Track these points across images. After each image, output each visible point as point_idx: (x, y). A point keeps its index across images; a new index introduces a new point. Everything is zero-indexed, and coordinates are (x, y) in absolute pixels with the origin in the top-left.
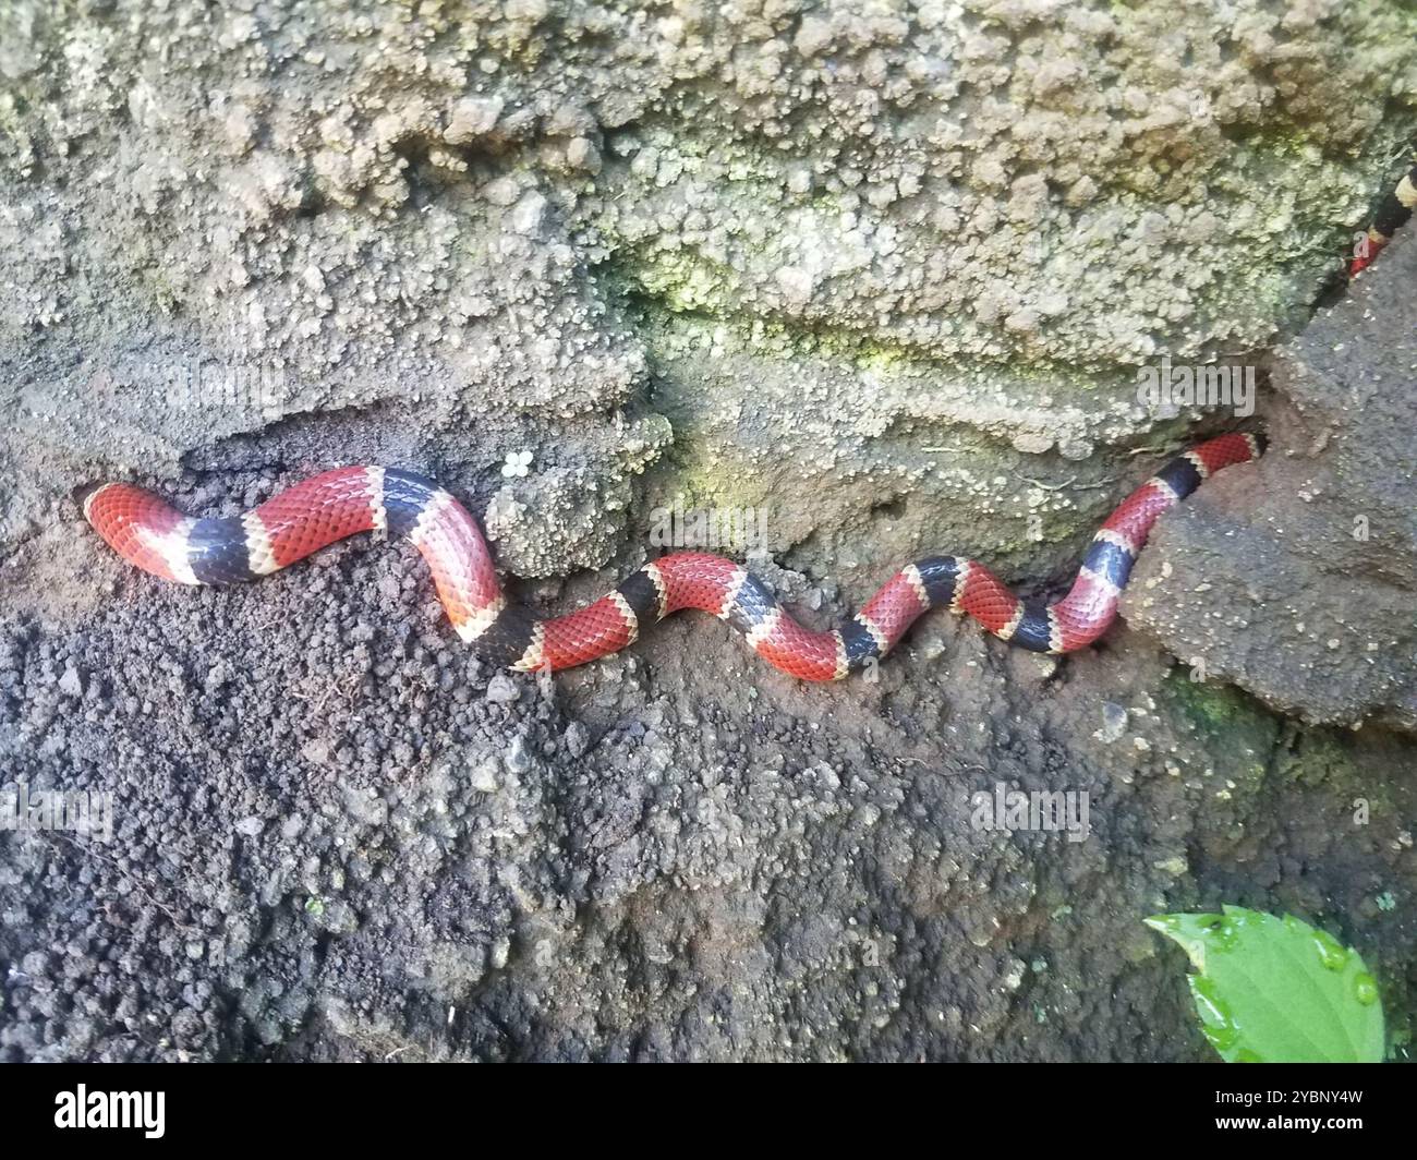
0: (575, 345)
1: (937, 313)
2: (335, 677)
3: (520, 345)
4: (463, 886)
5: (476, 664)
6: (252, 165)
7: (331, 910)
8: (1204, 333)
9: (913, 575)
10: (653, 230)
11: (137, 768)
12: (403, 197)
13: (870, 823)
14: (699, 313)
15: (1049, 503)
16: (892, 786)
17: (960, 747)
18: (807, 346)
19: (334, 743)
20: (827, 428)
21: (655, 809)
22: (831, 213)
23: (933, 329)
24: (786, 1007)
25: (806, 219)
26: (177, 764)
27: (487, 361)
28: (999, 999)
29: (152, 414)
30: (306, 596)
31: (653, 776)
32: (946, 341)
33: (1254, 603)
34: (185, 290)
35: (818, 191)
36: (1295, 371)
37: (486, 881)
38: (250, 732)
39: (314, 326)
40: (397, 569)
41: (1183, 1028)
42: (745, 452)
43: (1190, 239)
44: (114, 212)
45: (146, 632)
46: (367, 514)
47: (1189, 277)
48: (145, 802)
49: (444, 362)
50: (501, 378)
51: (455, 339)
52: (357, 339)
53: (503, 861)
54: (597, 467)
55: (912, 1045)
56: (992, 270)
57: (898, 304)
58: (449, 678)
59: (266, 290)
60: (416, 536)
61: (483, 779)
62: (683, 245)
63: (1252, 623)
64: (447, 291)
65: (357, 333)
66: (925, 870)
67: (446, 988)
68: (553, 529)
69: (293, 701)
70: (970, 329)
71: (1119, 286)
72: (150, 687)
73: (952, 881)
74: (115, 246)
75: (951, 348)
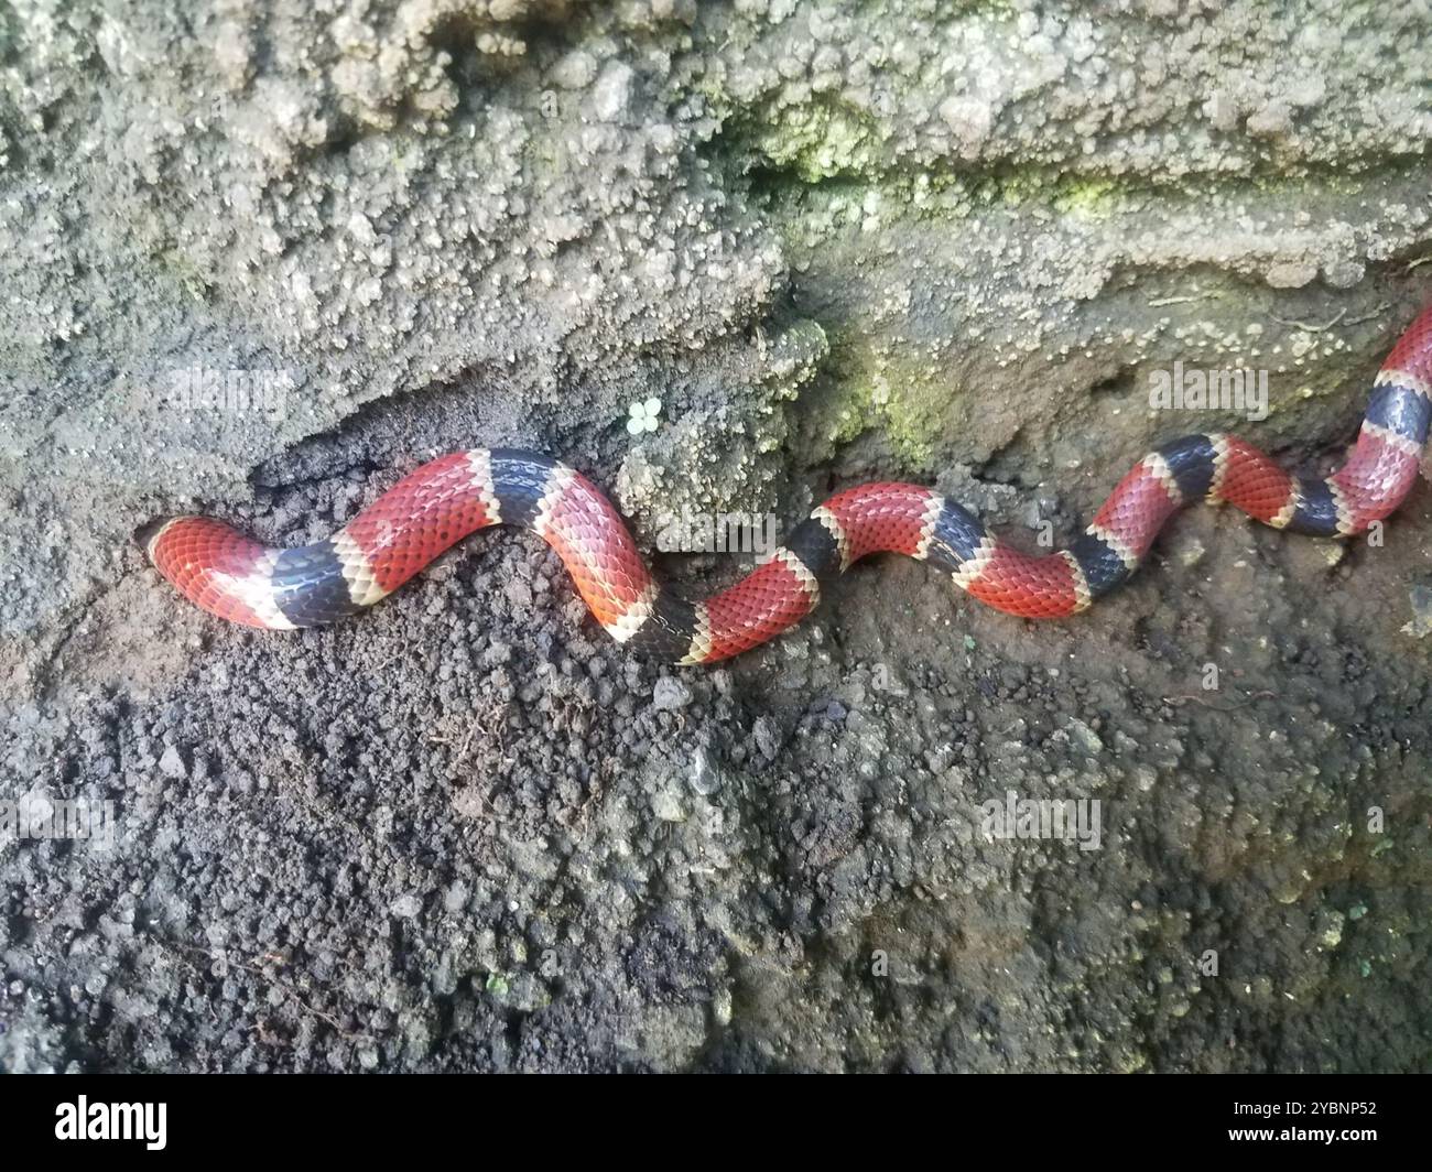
0: (693, 254)
1: (1155, 128)
2: (475, 712)
3: (626, 268)
4: (665, 934)
5: (634, 667)
6: (258, 98)
7: (517, 986)
9: (1158, 467)
10: (773, 82)
11: (265, 856)
12: (452, 103)
13: (1146, 788)
14: (844, 180)
15: (1318, 349)
16: (1167, 737)
17: (1239, 672)
18: (987, 195)
19: (487, 791)
20: (1027, 297)
21: (878, 810)
22: (1003, 17)
23: (1153, 148)
24: (1067, 1013)
25: (971, 31)
26: (309, 844)
27: (589, 296)
28: (1316, 961)
29: (205, 428)
30: (425, 620)
31: (866, 768)
32: (1171, 160)
34: (213, 270)
37: (691, 927)
38: (388, 793)
39: (372, 289)
40: (525, 569)
42: (921, 347)
44: (114, 189)
45: (246, 689)
46: (478, 509)
48: (281, 894)
49: (537, 305)
50: (608, 315)
51: (547, 276)
52: (428, 296)
53: (706, 900)
54: (740, 403)
55: (1217, 1026)
57: (1104, 123)
58: (607, 691)
59: (308, 254)
60: (540, 524)
61: (668, 807)
62: (813, 93)
64: (527, 215)
65: (426, 288)
66: (1217, 830)
67: (667, 1057)
68: (699, 490)
69: (433, 747)
70: (1201, 140)
71: (1388, 52)
72: (263, 758)
73: (1250, 837)
74: (124, 230)
75: (1179, 168)
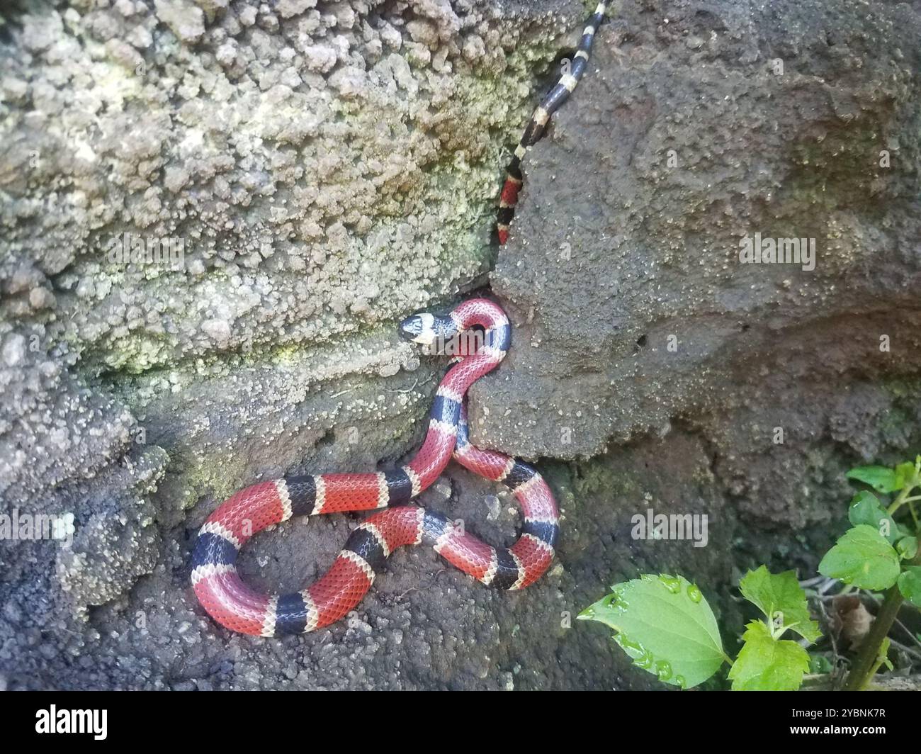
0: (79, 426)
1: (310, 318)
3: (39, 442)
8: (448, 278)
10: (106, 328)
13: (399, 642)
14: (156, 369)
15: (411, 400)
16: (401, 611)
20: (271, 408)
22: (222, 280)
23: (312, 327)
25: (209, 288)
27: (17, 464)
33: (534, 410)
35: (211, 269)
36: (504, 283)
41: (599, 659)
42: (222, 445)
43: (425, 232)
47: (431, 252)
50: (32, 472)
56: (333, 283)
57: (286, 320)
62: (130, 330)
63: (537, 421)
66: (440, 651)
68: (111, 560)
70: (332, 320)
71: (400, 269)
73: (456, 649)
75: (326, 334)
